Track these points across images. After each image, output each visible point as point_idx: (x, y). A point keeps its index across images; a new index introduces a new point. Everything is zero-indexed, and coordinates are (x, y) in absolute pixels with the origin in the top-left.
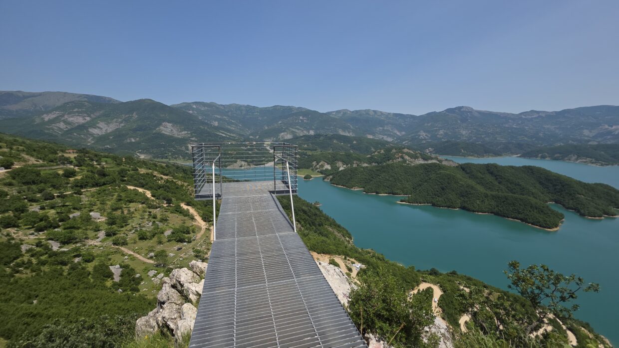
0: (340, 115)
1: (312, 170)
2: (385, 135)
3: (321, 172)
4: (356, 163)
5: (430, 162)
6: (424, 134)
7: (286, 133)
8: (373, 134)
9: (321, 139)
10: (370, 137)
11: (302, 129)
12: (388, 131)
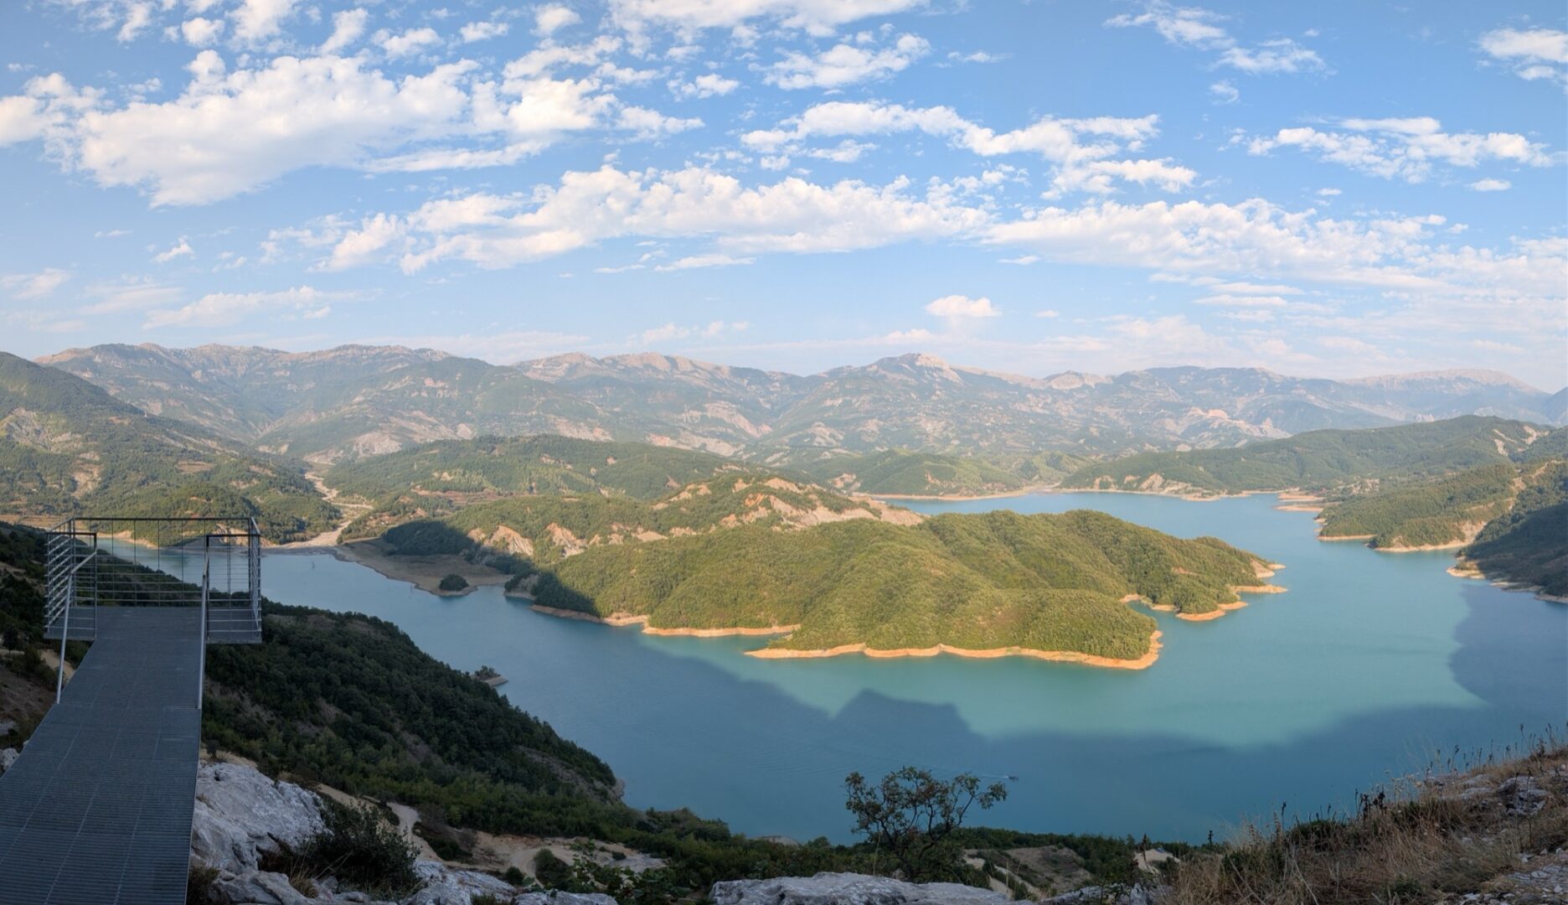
0: (560, 372)
1: (469, 557)
2: (713, 435)
3: (500, 567)
4: (620, 532)
5: (848, 516)
6: (826, 431)
7: (376, 434)
8: (673, 432)
9: (495, 452)
10: (666, 442)
12: (718, 421)
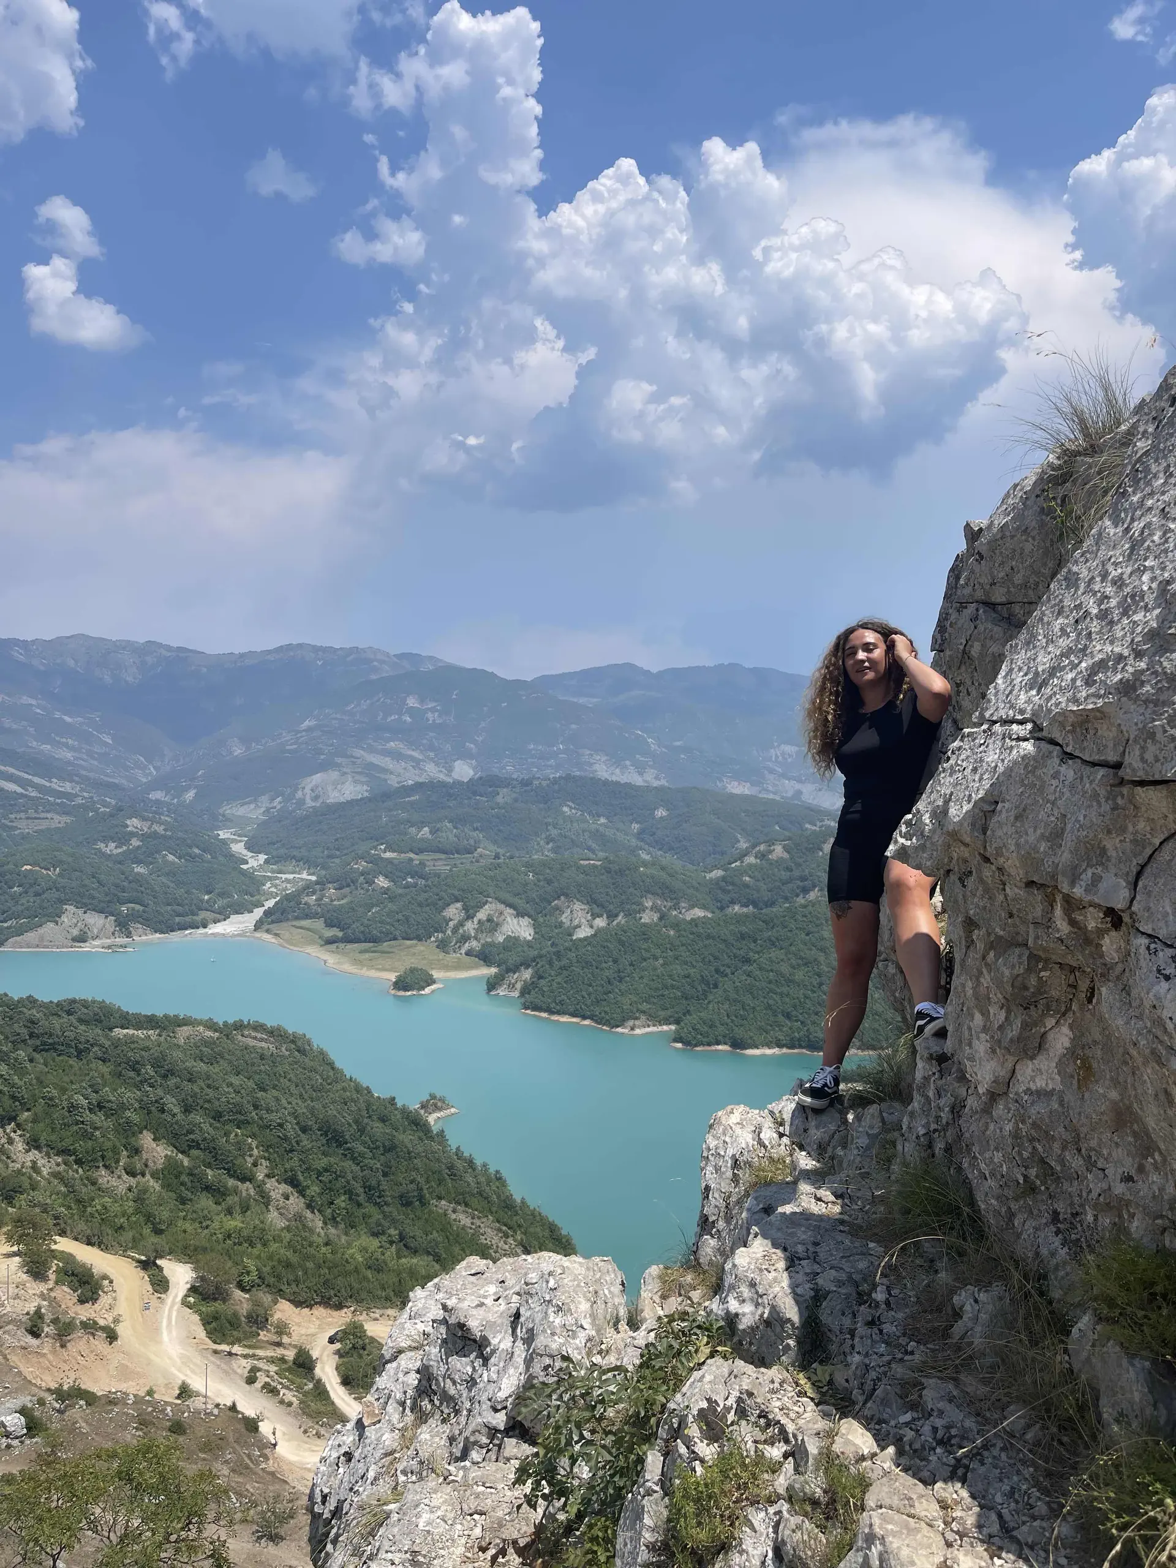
1: (443, 945)
3: (484, 957)
4: (654, 908)
7: (334, 775)
9: (499, 799)
11: (415, 754)
